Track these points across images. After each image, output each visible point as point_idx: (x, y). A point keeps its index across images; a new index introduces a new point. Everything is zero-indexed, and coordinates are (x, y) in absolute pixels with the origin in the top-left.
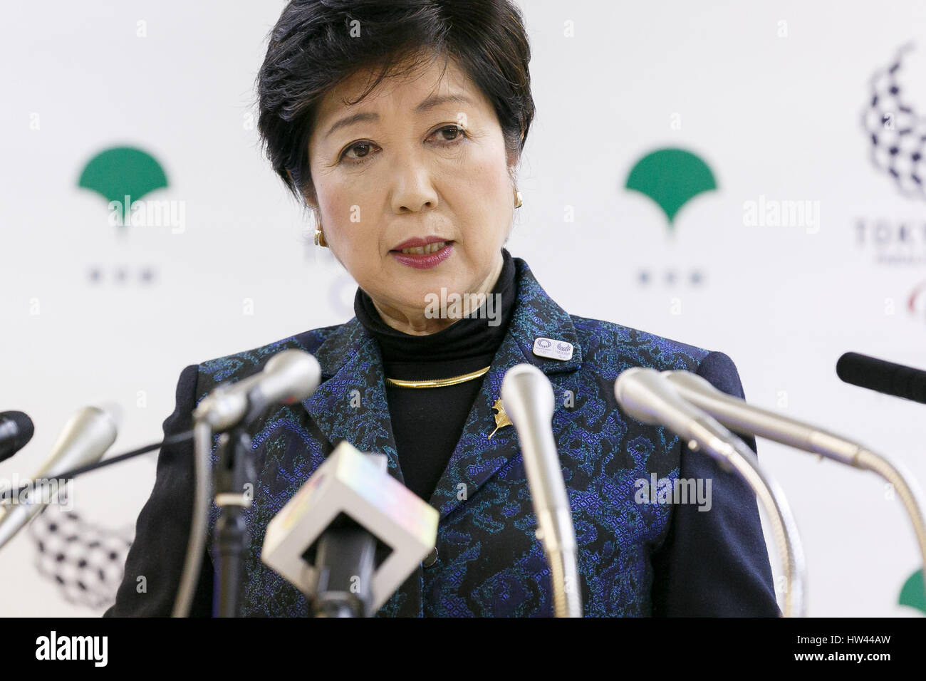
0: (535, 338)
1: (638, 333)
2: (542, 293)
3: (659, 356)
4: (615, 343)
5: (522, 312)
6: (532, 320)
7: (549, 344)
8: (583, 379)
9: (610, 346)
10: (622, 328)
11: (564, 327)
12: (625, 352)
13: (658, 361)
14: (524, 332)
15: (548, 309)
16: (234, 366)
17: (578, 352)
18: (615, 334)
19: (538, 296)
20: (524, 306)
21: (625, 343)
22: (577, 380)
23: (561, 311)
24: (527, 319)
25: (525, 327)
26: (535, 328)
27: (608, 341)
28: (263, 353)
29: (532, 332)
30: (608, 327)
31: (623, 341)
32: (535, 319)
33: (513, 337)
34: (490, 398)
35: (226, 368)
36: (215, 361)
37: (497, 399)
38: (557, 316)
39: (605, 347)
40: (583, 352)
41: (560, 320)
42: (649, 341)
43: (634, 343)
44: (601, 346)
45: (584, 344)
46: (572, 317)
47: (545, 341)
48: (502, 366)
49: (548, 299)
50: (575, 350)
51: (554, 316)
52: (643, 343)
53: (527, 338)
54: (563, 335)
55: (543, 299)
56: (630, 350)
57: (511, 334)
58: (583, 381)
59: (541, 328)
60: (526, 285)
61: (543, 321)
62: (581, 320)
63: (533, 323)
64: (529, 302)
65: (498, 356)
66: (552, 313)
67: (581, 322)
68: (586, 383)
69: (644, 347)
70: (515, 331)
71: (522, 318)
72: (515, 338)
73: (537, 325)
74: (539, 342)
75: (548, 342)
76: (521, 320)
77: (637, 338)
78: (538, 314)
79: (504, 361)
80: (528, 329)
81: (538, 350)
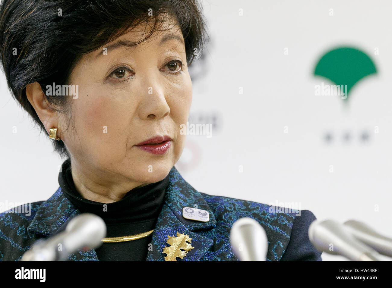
0: (183, 207)
1: (248, 203)
3: (266, 216)
4: (235, 209)
5: (172, 190)
6: (178, 196)
7: (193, 212)
8: (218, 231)
9: (232, 211)
10: (237, 200)
11: (199, 201)
12: (242, 215)
13: (266, 219)
14: (175, 203)
15: (187, 189)
17: (212, 216)
18: (234, 205)
19: (180, 179)
20: (172, 186)
21: (242, 210)
22: (214, 233)
24: (176, 194)
25: (175, 200)
26: (181, 201)
27: (230, 208)
29: (180, 203)
30: (228, 200)
31: (240, 209)
32: (181, 195)
33: (169, 207)
34: (159, 247)
37: (164, 247)
38: (193, 193)
39: (229, 211)
40: (215, 216)
41: (195, 196)
42: (258, 208)
44: (226, 211)
45: (214, 211)
46: (202, 194)
47: (190, 210)
48: (164, 226)
49: (185, 182)
50: (210, 216)
51: (191, 194)
52: (254, 209)
53: (178, 207)
56: (246, 213)
57: (167, 205)
58: (219, 233)
59: (185, 201)
61: (185, 197)
63: (180, 198)
64: (176, 183)
65: (160, 220)
66: (189, 191)
68: (221, 233)
69: (255, 211)
70: (169, 203)
71: (172, 194)
72: (170, 207)
73: (182, 199)
74: (186, 210)
75: (192, 210)
76: (172, 195)
77: (249, 206)
78: (182, 192)
79: (164, 223)
80: (177, 201)
81: (186, 215)
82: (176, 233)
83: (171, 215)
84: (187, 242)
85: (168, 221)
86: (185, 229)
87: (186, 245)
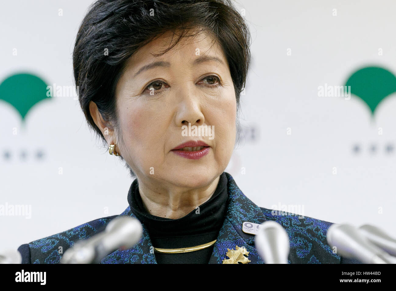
0: (243, 222)
1: (304, 218)
2: (242, 195)
3: (319, 233)
4: (291, 225)
5: (233, 206)
6: (239, 211)
7: (252, 226)
9: (288, 227)
11: (258, 215)
12: (298, 231)
13: (319, 236)
14: (236, 218)
15: (247, 204)
16: (53, 243)
18: (290, 220)
19: (241, 196)
20: (234, 202)
21: (297, 225)
23: (255, 206)
24: (236, 209)
25: (236, 215)
26: (242, 216)
27: (287, 224)
28: (70, 234)
29: (241, 218)
31: (296, 224)
32: (241, 210)
33: (229, 221)
34: (219, 259)
35: (48, 245)
36: (39, 241)
37: (224, 259)
38: (253, 208)
39: (285, 227)
41: (255, 211)
42: (312, 224)
43: (303, 225)
46: (262, 209)
47: (249, 224)
48: (224, 239)
49: (246, 198)
51: (251, 209)
52: (308, 225)
53: (238, 222)
54: (258, 220)
55: (244, 198)
56: (301, 229)
57: (228, 220)
59: (245, 216)
60: (233, 189)
61: (246, 211)
62: (267, 211)
63: (240, 213)
64: (236, 199)
65: (221, 233)
66: (250, 207)
67: (267, 212)
69: (309, 227)
70: (230, 217)
71: (233, 209)
72: (231, 222)
73: (242, 214)
74: (246, 225)
75: (251, 224)
76: (233, 211)
77: (305, 222)
78: (242, 208)
79: (225, 236)
80: (238, 216)
81: (245, 230)
82: (235, 246)
83: (231, 229)
84: (245, 255)
85: (228, 235)
86: (244, 243)
87: (243, 259)
